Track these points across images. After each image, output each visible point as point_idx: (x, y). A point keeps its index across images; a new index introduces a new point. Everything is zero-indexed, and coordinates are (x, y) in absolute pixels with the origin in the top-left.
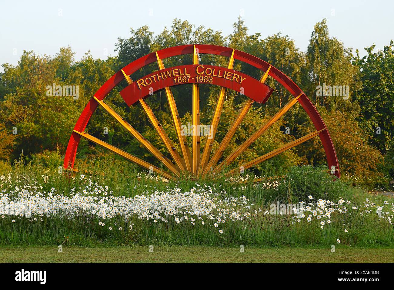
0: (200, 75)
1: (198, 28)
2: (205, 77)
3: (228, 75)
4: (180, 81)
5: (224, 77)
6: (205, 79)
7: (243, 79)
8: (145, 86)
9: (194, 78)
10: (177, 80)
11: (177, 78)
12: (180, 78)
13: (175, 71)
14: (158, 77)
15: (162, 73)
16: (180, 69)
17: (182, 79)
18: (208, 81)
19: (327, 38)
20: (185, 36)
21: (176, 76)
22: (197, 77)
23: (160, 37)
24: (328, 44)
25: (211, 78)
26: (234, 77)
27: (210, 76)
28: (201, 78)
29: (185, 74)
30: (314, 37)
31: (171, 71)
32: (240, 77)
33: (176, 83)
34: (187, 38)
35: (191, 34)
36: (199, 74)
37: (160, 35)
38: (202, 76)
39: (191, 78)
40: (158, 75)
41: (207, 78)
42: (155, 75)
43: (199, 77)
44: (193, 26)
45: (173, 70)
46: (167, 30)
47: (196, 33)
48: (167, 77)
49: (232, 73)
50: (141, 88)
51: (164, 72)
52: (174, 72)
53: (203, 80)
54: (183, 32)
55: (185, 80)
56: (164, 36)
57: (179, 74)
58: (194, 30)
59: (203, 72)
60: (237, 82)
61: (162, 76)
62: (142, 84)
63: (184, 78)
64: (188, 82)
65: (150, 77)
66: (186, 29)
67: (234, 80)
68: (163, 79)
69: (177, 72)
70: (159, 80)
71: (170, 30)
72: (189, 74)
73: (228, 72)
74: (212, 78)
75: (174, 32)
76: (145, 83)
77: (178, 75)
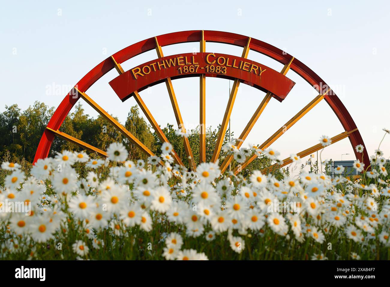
0: (211, 65)
1: (51, 108)
2: (217, 67)
3: (244, 65)
4: (186, 71)
5: (241, 68)
6: (218, 69)
7: (262, 70)
8: (143, 75)
9: (203, 68)
10: (183, 69)
11: (182, 67)
12: (186, 68)
13: (180, 59)
14: (159, 65)
15: (163, 61)
16: (186, 57)
17: (188, 69)
18: (221, 72)
19: (138, 117)
20: (42, 113)
21: (182, 64)
22: (208, 66)
23: (26, 111)
24: (138, 120)
25: (224, 68)
26: (252, 68)
27: (223, 66)
28: (212, 68)
29: (192, 63)
30: (130, 115)
31: (175, 59)
32: (259, 68)
33: (181, 73)
34: (43, 114)
35: (46, 112)
36: (210, 63)
37: (26, 110)
38: (214, 66)
39: (200, 68)
40: (158, 63)
41: (220, 68)
42: (156, 63)
43: (209, 67)
44: (47, 107)
45: (178, 58)
46: (31, 107)
47: (50, 111)
48: (170, 66)
49: (250, 64)
50: (136, 78)
51: (166, 60)
52: (178, 60)
53: (215, 70)
54: (40, 110)
55: (192, 70)
56: (29, 111)
57: (185, 62)
58: (48, 109)
59: (215, 61)
60: (256, 73)
61: (164, 64)
62: (139, 73)
63: (192, 67)
64: (196, 72)
65: (149, 65)
66: (43, 108)
67: (252, 71)
68: (165, 67)
69: (183, 61)
70: (160, 69)
71: (33, 108)
72: (198, 63)
73: (245, 63)
74: (226, 69)
75: (35, 110)
76: (142, 72)
77: (184, 64)
